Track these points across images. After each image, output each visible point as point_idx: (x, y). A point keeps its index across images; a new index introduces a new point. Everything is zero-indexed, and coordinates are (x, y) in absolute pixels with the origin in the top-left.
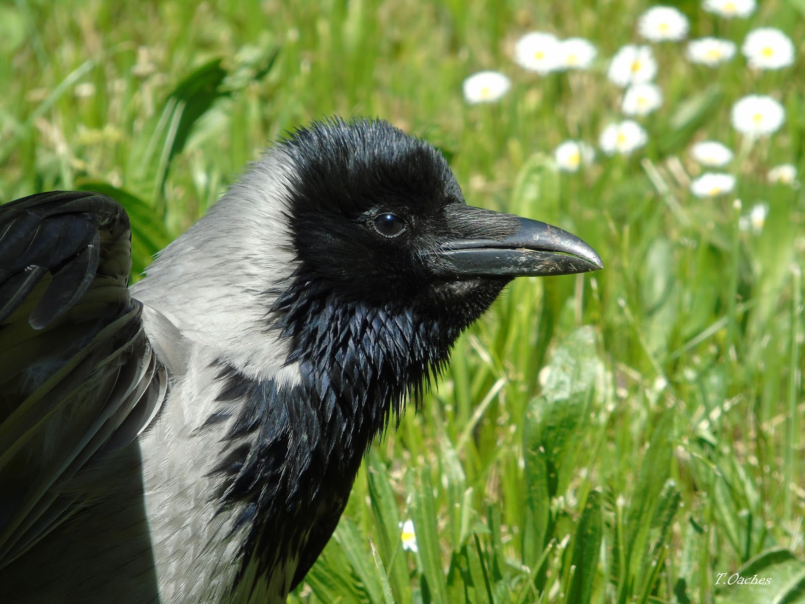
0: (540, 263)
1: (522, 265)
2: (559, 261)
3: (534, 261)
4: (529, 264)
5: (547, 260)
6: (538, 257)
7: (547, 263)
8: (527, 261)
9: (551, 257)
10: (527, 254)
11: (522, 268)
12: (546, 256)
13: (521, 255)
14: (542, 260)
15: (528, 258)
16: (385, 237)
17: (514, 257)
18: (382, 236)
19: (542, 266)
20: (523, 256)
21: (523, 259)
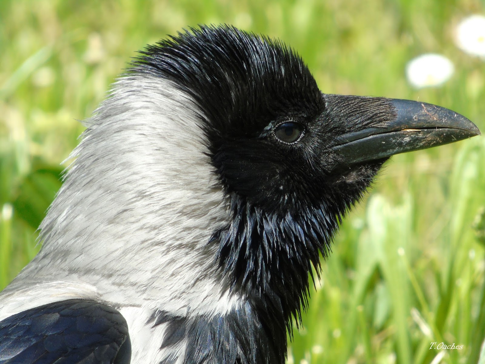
0: (423, 140)
1: (406, 145)
2: (441, 135)
3: (417, 139)
4: (413, 143)
5: (430, 136)
6: (420, 135)
7: (430, 139)
8: (410, 141)
9: (433, 133)
10: (410, 134)
11: (406, 148)
12: (428, 133)
13: (403, 136)
14: (424, 137)
15: (412, 137)
16: (288, 144)
17: (398, 139)
18: (285, 144)
19: (425, 142)
20: (407, 137)
21: (407, 139)
